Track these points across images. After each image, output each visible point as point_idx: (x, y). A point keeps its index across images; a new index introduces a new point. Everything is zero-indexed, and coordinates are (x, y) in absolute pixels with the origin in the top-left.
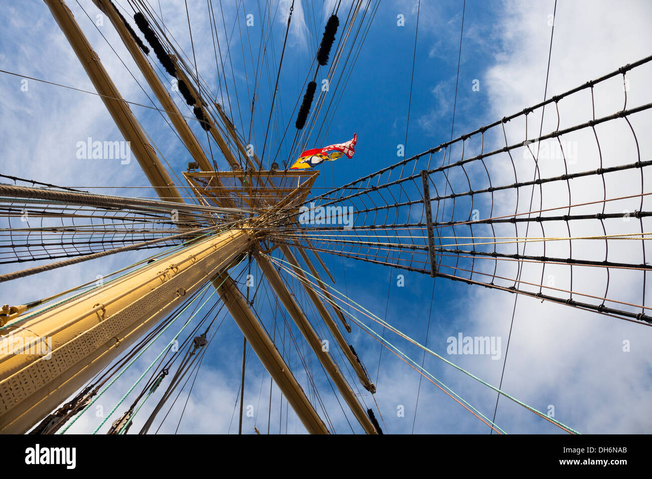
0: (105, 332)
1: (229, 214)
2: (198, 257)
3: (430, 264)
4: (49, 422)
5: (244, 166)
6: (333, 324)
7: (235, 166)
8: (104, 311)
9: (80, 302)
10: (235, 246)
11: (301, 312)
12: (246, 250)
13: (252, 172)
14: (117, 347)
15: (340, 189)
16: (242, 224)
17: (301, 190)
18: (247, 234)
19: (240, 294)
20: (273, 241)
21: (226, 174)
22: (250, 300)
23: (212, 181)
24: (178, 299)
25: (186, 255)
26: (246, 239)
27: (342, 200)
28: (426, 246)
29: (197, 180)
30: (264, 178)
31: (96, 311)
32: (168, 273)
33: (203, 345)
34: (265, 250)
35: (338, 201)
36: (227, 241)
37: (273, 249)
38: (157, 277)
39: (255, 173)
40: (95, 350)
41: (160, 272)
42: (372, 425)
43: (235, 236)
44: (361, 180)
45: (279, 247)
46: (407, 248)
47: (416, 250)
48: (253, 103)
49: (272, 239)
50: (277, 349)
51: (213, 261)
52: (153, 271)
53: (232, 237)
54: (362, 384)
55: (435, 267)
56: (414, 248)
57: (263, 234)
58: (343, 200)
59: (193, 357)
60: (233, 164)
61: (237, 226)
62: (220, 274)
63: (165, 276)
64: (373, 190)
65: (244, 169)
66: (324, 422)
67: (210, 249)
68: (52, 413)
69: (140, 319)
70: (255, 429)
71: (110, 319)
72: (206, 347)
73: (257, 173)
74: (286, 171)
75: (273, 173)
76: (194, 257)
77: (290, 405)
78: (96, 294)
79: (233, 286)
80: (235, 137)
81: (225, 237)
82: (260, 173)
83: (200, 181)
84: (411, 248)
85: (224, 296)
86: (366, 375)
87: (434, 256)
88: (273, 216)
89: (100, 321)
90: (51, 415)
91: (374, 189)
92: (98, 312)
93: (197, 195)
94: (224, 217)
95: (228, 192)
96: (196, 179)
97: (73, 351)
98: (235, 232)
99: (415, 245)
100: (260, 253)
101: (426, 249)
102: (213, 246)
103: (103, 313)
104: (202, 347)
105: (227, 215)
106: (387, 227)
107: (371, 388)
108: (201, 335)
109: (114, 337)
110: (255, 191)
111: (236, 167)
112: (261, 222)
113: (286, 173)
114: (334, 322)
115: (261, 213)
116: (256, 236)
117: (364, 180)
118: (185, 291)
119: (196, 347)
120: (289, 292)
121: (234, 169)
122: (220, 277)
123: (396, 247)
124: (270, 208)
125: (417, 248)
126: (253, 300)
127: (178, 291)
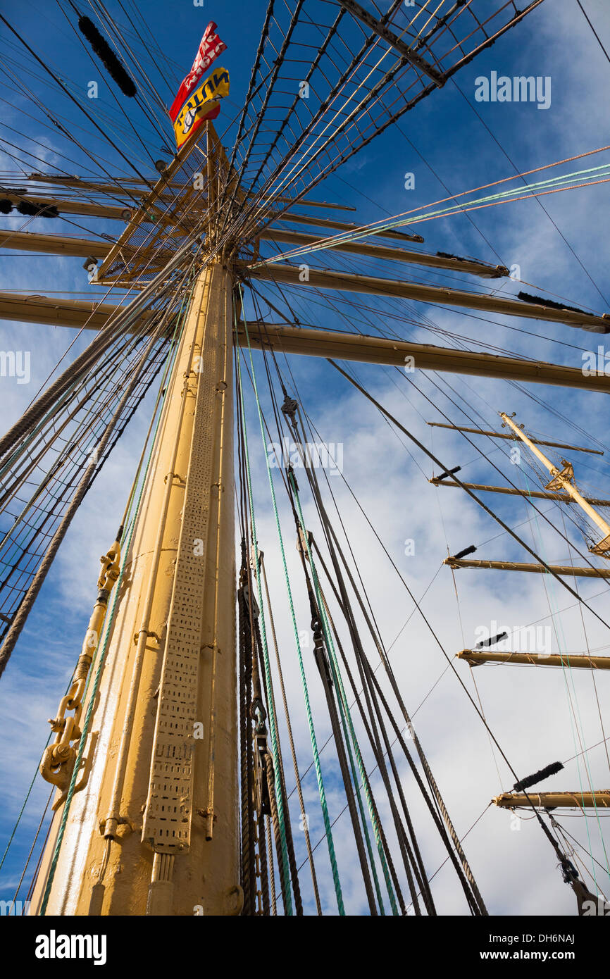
0: (199, 491)
1: (178, 267)
2: (198, 340)
3: (426, 75)
4: (243, 596)
5: (133, 204)
6: (398, 252)
7: (125, 215)
8: (177, 476)
9: (151, 493)
10: (219, 289)
11: (354, 276)
12: (234, 282)
13: (148, 201)
14: (223, 491)
15: (246, 107)
16: (201, 261)
17: (212, 156)
18: (216, 266)
19: (277, 327)
20: (248, 242)
21: (127, 233)
22: (293, 321)
23: (125, 257)
24: (226, 396)
25: (186, 351)
26: (220, 270)
27: (261, 118)
28: (400, 60)
29: (111, 272)
30: (164, 190)
31: (171, 484)
32: (190, 385)
33: (296, 407)
34: (252, 258)
35: (260, 123)
36: (206, 294)
37: (257, 249)
38: (185, 399)
39: (151, 198)
40: (209, 513)
41: (182, 393)
42: (536, 305)
43: (208, 281)
44: (256, 71)
45: (260, 239)
46: (383, 85)
47: (396, 77)
48: (59, 127)
49: (245, 241)
50: (368, 336)
51: (215, 327)
52: (176, 398)
53: (205, 285)
54: (488, 277)
55: (434, 71)
56: (390, 78)
57: (230, 246)
58: (263, 115)
59: (299, 426)
60: (122, 215)
61: (198, 269)
62: (236, 330)
63: (190, 391)
64: (280, 65)
65: (138, 207)
66: (484, 352)
67: (200, 320)
68: (238, 588)
69: (214, 448)
70: (429, 424)
71: (190, 477)
72: (300, 406)
73: (152, 194)
74: (176, 157)
75: (166, 175)
76: (194, 344)
77: (439, 372)
78: (155, 472)
79: (262, 327)
80: (87, 185)
81: (200, 292)
82: (155, 192)
83: (114, 271)
84: (387, 81)
85: (264, 345)
86: (482, 264)
87: (420, 60)
88: (219, 218)
89: (184, 487)
90: (239, 591)
91: (279, 62)
92: (174, 482)
93: (128, 287)
94: (177, 275)
95: (151, 248)
96: (108, 273)
97: (192, 532)
98: (204, 276)
99: (388, 73)
100: (250, 267)
101: (404, 62)
102: (199, 314)
103: (178, 479)
104: (296, 411)
105: (177, 270)
106: (338, 88)
107: (502, 272)
108: (284, 401)
109: (211, 487)
110: (173, 215)
111: (128, 215)
112: (215, 237)
113: (178, 159)
114: (396, 249)
115: (204, 229)
116: (227, 256)
117: (258, 66)
118: (223, 382)
119: (292, 415)
120: (321, 271)
121: (128, 219)
122: (239, 333)
123: (370, 99)
124: (207, 213)
125: (394, 74)
126: (295, 318)
127: (217, 390)
